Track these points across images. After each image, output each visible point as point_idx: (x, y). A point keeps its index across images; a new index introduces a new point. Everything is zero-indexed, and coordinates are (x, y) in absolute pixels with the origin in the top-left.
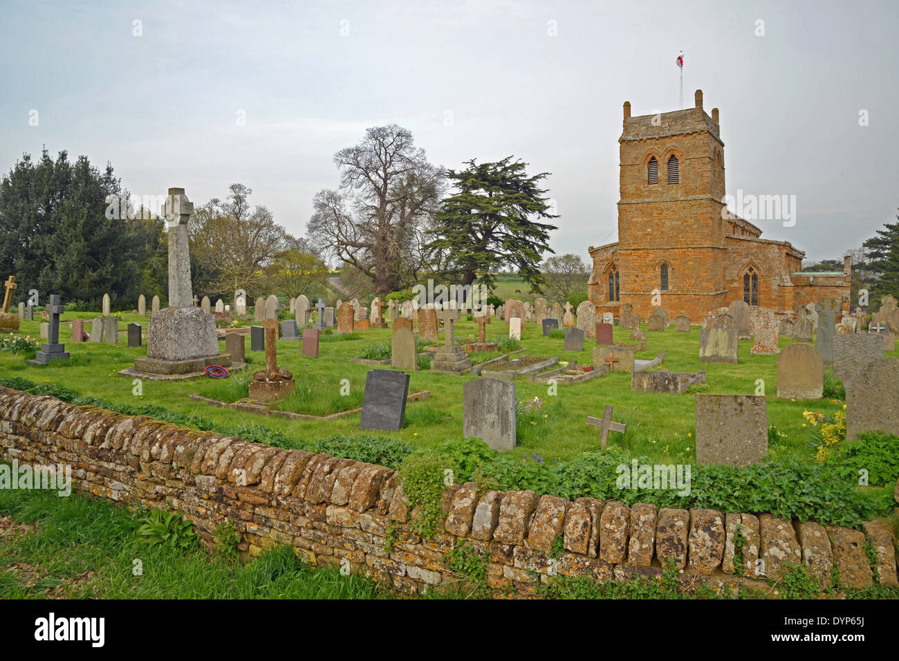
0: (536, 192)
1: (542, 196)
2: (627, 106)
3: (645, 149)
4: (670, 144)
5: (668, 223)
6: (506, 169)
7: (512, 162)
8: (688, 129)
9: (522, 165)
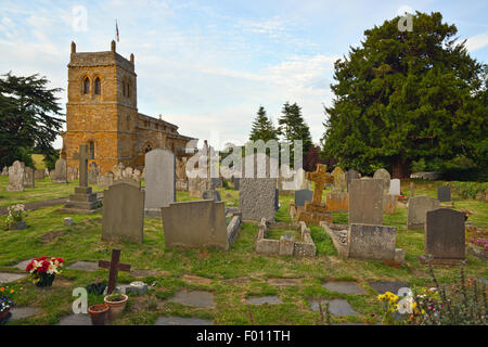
0: (54, 99)
1: (57, 101)
2: (74, 45)
3: (82, 72)
4: (96, 70)
5: (94, 117)
6: (32, 82)
7: (38, 78)
8: (106, 63)
9: (45, 81)
